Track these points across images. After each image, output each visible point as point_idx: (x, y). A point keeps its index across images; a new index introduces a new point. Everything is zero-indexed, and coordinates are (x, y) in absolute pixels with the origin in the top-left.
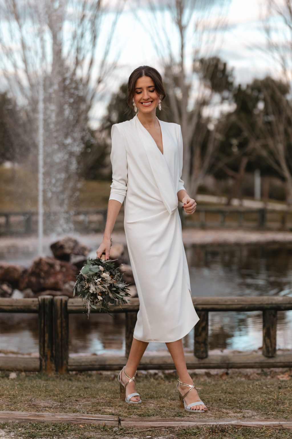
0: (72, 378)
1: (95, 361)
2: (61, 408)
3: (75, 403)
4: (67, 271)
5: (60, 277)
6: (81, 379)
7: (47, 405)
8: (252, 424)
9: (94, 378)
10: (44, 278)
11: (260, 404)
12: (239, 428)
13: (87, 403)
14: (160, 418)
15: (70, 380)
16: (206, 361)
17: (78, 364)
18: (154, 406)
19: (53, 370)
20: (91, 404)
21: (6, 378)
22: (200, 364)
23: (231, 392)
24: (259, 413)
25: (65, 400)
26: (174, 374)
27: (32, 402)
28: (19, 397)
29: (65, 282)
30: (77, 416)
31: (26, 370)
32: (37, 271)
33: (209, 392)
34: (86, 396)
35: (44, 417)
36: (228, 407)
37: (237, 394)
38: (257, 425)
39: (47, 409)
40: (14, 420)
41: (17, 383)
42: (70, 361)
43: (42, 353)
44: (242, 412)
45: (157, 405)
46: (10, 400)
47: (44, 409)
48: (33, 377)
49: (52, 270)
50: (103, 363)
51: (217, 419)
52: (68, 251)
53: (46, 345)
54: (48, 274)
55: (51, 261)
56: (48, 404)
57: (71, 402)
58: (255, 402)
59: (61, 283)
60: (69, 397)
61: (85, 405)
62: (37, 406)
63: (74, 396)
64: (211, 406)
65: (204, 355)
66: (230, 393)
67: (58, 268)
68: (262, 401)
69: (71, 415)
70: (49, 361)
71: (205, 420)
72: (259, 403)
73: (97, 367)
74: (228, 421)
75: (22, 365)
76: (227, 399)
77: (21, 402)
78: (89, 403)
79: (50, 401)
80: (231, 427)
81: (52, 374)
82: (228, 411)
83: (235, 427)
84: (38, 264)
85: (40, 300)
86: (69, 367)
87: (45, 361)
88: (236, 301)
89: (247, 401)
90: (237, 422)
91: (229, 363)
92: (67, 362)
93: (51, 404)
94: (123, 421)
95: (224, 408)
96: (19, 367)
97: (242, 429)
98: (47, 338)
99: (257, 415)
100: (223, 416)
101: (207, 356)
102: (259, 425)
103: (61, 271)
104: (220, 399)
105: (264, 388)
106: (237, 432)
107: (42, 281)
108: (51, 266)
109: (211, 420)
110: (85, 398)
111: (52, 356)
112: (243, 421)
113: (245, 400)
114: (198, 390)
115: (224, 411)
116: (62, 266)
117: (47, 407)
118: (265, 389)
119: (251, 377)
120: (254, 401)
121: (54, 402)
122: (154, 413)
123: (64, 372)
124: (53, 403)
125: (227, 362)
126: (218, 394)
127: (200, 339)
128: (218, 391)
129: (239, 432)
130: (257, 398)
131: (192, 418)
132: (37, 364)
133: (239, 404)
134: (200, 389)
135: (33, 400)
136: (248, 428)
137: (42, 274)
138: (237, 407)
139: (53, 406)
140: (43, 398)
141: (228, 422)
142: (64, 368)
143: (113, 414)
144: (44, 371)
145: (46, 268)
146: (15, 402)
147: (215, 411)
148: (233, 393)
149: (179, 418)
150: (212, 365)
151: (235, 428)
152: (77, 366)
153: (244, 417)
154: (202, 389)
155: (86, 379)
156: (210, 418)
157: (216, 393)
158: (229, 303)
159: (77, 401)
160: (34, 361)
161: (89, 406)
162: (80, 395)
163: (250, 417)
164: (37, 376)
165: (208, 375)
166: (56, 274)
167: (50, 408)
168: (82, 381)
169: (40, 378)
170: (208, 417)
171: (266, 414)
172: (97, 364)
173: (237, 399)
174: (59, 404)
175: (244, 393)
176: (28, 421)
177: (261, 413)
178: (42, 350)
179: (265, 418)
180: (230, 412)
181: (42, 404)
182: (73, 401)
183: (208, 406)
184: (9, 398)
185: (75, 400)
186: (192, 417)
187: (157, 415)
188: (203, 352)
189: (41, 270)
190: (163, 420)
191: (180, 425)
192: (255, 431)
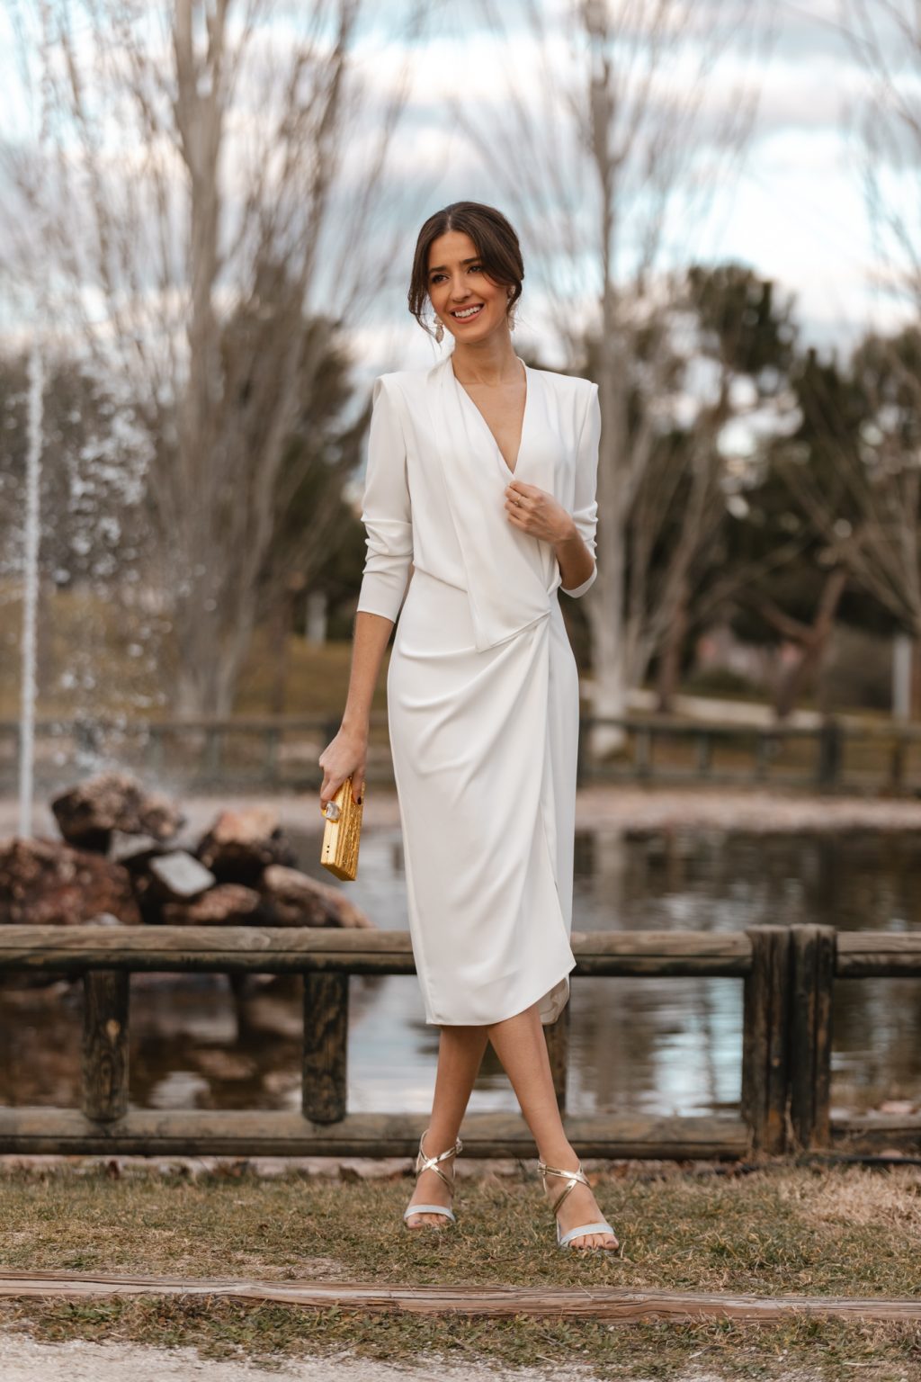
4: (95, 881)
5: (71, 900)
8: (299, 1296)
12: (253, 1307)
29: (86, 917)
32: (4, 880)
38: (314, 1299)
49: (49, 880)
54: (36, 891)
55: (47, 851)
59: (73, 918)
67: (67, 871)
80: (228, 1302)
83: (238, 1302)
84: (8, 858)
97: (262, 1309)
102: (321, 1298)
103: (74, 884)
106: (242, 1319)
108: (50, 867)
112: (276, 1288)
116: (79, 868)
129: (248, 1318)
136: (282, 1307)
137: (19, 891)
145: (30, 871)
151: (240, 1305)
166: (60, 889)
189: (16, 878)
190: (10, 1274)
191: (63, 1292)
192: (304, 1316)
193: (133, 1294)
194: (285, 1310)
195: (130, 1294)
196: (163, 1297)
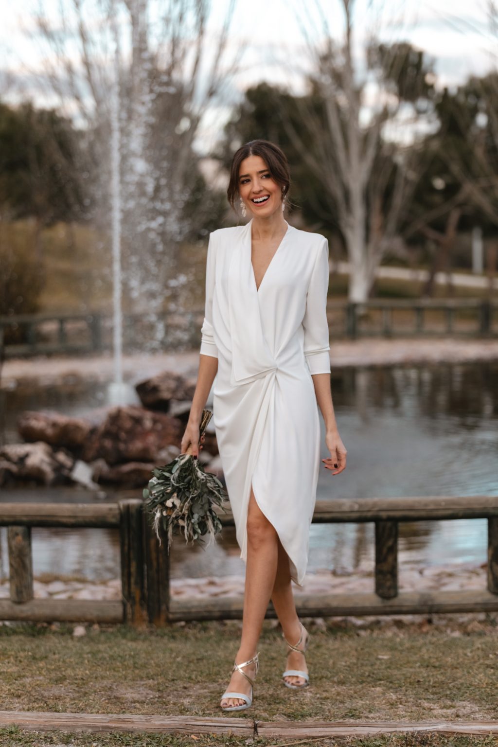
0: (176, 634)
1: (214, 606)
2: (160, 702)
3: (183, 692)
4: (164, 428)
5: (152, 439)
6: (190, 636)
7: (137, 696)
8: (472, 729)
9: (212, 633)
10: (125, 442)
11: (483, 690)
12: (449, 737)
13: (202, 691)
14: (322, 722)
15: (174, 637)
16: (395, 602)
17: (185, 610)
18: (311, 697)
19: (144, 620)
20: (209, 694)
21: (67, 636)
22: (385, 607)
23: (437, 664)
24: (483, 707)
25: (167, 687)
26: (343, 625)
27: (112, 692)
28: (91, 683)
29: (160, 448)
30: (186, 720)
31: (101, 622)
32: (114, 429)
33: (401, 665)
34: (199, 678)
35: (132, 722)
36: (432, 696)
37: (446, 668)
38: (480, 731)
39: (138, 705)
40: (84, 729)
41: (86, 648)
42: (173, 606)
43: (126, 593)
44: (454, 707)
45: (316, 694)
46: (76, 689)
47: (133, 705)
48: (112, 633)
49: (139, 429)
50: (226, 609)
51: (413, 721)
52: (166, 395)
53: (133, 580)
54: (132, 434)
55: (136, 413)
56: (139, 696)
57: (176, 690)
58: (475, 686)
59: (153, 449)
60: (173, 680)
61: (198, 697)
62: (121, 700)
63: (180, 678)
64: (405, 695)
65: (392, 593)
66: (435, 667)
67: (148, 424)
68: (487, 684)
69: (177, 718)
70: (137, 607)
71: (395, 723)
72: (482, 688)
73: (217, 614)
74: (432, 724)
75: (94, 613)
76: (429, 681)
77: (95, 692)
78: (206, 693)
79: (141, 689)
80: (437, 735)
81: (143, 628)
82: (432, 706)
83: (443, 735)
84: (116, 418)
85: (121, 506)
86: (171, 616)
87: (132, 606)
88: (443, 503)
89: (462, 684)
90: (447, 727)
91: (432, 606)
92: (168, 608)
93: (143, 695)
94: (260, 727)
95: (425, 699)
96: (89, 617)
97: (455, 738)
98: (133, 569)
99: (480, 711)
100: (423, 716)
101: (396, 595)
102: (483, 731)
103: (153, 430)
104: (419, 681)
105: (491, 656)
106: (447, 744)
107: (122, 446)
108: (138, 421)
109: (405, 723)
110: (199, 682)
111: (143, 598)
112: (456, 725)
113: (459, 683)
114: (383, 661)
115: (426, 704)
116: (155, 421)
117: (138, 702)
118: (492, 659)
119: (470, 628)
120: (473, 683)
121: (149, 692)
122: (311, 711)
123: (162, 623)
124: (147, 694)
125: (430, 603)
126: (415, 668)
127: (385, 567)
128: (416, 662)
129: (450, 743)
130: (478, 677)
131: (374, 721)
132: (118, 611)
133: (450, 689)
134: (386, 657)
135: (114, 687)
136: (465, 736)
137: (123, 435)
138: (447, 695)
139: (146, 698)
140: (131, 683)
141: (432, 726)
142: (163, 617)
143: (245, 716)
144: (130, 623)
145: (128, 424)
146: (86, 693)
147: (410, 704)
148: (440, 667)
149: (352, 721)
150: (404, 609)
151: (443, 736)
152: (184, 613)
153: (458, 716)
154: (389, 659)
155: (199, 636)
156: (403, 719)
157: (411, 667)
158: (432, 507)
159: (185, 688)
160: (114, 606)
161: (205, 697)
162: (190, 678)
163: (467, 716)
164: (119, 631)
165: (399, 624)
166: (145, 433)
167: (143, 702)
168: (193, 639)
169: (124, 636)
170: (400, 717)
171: (494, 709)
172: (216, 609)
173: (447, 680)
174: (157, 696)
175: (458, 666)
176: (107, 730)
177: (485, 707)
178: (127, 588)
179: (492, 718)
180: (435, 706)
181: (129, 694)
182: (179, 689)
183: (400, 695)
184: (76, 683)
185: (181, 686)
186: (373, 718)
187: (316, 714)
188: (389, 588)
189: (120, 428)
190: (326, 724)
191: (354, 733)
192: (477, 741)
193: (389, 732)
194: (466, 737)
195: (388, 732)
196: (405, 734)
